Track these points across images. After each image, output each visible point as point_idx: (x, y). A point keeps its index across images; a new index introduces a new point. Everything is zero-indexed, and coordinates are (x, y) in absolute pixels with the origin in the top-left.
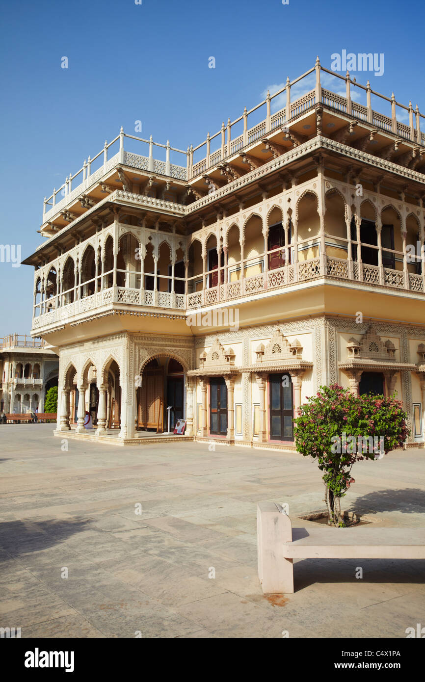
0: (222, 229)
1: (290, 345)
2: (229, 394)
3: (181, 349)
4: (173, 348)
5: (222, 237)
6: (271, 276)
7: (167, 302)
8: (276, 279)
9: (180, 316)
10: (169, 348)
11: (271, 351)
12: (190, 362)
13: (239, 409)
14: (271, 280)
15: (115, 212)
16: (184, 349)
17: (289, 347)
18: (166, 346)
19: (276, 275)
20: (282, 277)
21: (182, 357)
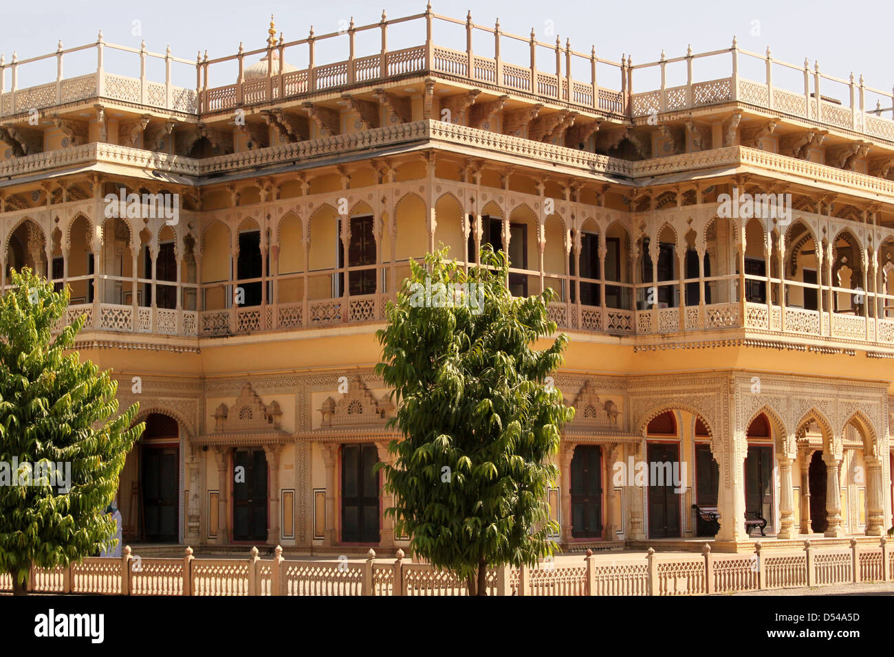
0: (269, 217)
1: (376, 403)
2: (272, 473)
3: (182, 399)
4: (170, 399)
5: (269, 228)
6: (354, 305)
7: (171, 325)
8: (363, 310)
9: (188, 348)
10: (164, 398)
11: (346, 411)
12: (195, 422)
13: (288, 498)
14: (354, 311)
15: (96, 179)
16: (186, 399)
17: (374, 406)
18: (160, 394)
19: (362, 304)
20: (371, 310)
21: (184, 413)
